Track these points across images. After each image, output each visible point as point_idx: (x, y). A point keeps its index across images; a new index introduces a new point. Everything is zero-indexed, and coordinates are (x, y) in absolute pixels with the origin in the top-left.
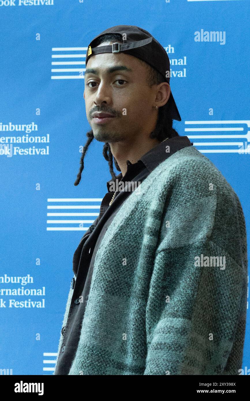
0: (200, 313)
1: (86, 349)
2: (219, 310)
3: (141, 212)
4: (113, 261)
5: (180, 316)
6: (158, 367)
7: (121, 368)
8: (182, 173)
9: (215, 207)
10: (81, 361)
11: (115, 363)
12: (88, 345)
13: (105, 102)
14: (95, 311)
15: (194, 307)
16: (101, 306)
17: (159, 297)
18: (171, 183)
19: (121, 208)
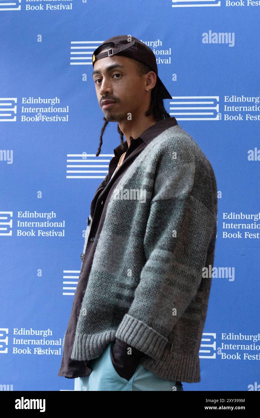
0: (181, 248)
1: (97, 274)
2: (199, 245)
3: (140, 175)
4: (119, 210)
5: (165, 249)
6: (146, 284)
7: (123, 287)
8: (170, 146)
9: (195, 171)
10: (93, 282)
11: (118, 284)
12: (98, 271)
13: (107, 92)
14: (104, 246)
15: (176, 243)
16: (109, 243)
17: (152, 234)
18: (161, 152)
19: (126, 173)
